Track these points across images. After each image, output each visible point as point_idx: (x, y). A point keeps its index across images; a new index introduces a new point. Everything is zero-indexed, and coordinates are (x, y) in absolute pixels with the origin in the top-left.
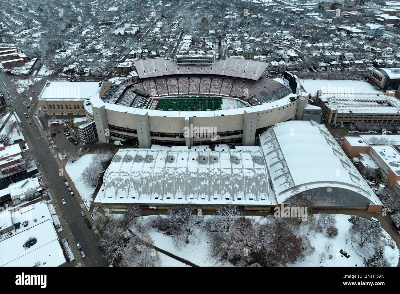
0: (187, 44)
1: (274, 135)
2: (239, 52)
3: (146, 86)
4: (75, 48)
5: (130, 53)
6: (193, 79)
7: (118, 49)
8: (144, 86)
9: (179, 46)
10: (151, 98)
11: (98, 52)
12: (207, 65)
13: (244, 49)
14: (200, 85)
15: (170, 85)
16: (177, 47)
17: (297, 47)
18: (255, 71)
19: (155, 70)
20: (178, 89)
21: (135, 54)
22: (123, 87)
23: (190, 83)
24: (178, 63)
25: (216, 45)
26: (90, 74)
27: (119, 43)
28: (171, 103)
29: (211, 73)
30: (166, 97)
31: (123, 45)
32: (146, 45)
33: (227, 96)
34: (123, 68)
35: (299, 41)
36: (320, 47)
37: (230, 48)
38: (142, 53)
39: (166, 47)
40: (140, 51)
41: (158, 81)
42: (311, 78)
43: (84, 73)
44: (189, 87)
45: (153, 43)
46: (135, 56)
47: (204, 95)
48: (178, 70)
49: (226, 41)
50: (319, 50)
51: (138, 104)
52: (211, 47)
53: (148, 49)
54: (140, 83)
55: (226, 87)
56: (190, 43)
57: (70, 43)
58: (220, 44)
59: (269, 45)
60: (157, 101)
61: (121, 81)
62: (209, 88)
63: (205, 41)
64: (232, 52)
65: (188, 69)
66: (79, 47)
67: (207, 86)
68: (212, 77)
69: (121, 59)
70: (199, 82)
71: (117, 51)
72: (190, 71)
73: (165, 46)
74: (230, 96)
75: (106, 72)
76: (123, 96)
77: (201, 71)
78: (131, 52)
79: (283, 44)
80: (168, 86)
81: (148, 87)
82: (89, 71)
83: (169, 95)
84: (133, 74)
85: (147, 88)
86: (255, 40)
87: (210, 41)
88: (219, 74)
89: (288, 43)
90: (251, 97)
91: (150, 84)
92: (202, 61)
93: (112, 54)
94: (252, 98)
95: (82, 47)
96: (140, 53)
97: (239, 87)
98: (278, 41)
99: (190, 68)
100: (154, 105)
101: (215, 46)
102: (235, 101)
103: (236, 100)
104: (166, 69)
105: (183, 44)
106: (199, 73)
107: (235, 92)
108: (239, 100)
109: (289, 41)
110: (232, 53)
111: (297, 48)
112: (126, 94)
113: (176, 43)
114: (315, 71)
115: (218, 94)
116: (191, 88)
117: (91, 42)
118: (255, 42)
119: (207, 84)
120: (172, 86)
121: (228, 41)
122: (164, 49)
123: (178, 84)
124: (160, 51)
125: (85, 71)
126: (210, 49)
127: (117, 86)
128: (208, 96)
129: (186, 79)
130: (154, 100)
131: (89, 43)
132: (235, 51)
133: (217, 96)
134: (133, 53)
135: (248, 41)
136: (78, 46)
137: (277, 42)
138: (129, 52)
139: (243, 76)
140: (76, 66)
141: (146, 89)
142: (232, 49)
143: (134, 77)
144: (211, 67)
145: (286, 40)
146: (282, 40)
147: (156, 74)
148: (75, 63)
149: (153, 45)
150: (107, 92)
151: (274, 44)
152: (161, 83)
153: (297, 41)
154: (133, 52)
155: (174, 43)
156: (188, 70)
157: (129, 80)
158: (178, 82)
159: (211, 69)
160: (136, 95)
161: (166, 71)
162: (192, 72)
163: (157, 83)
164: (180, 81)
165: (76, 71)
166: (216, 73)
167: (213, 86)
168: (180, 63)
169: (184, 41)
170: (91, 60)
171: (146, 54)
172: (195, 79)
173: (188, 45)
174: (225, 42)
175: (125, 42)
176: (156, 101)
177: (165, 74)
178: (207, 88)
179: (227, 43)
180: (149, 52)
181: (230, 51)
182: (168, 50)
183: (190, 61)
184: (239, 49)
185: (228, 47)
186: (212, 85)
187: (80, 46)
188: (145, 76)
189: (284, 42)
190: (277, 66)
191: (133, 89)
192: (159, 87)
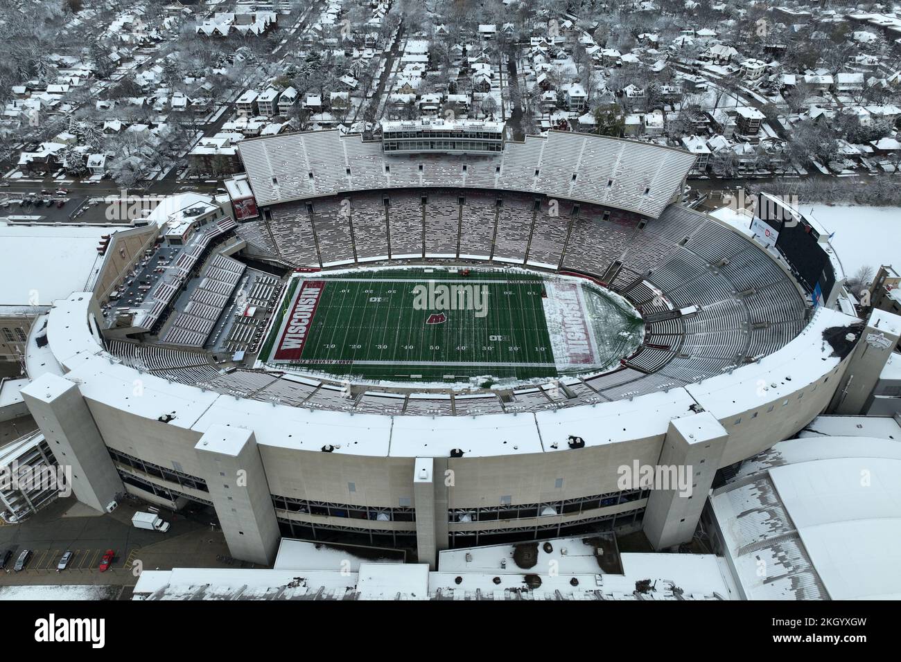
0: (416, 69)
1: (779, 510)
2: (575, 99)
3: (279, 230)
4: (76, 80)
5: (239, 101)
6: (436, 204)
7: (208, 86)
8: (274, 232)
9: (392, 75)
10: (295, 275)
11: (145, 93)
12: (484, 158)
13: (590, 87)
14: (460, 225)
15: (361, 224)
16: (384, 76)
17: (750, 83)
18: (647, 181)
19: (311, 175)
20: (388, 240)
21: (255, 102)
22: (198, 242)
23: (428, 219)
24: (387, 149)
25: (501, 72)
26: (107, 177)
27: (211, 61)
28: (363, 299)
29: (497, 186)
30: (346, 271)
31: (223, 71)
32: (291, 74)
33: (552, 271)
34: (210, 156)
35: (755, 65)
36: (823, 85)
37: (545, 86)
38: (277, 99)
39: (351, 79)
40: (270, 95)
41: (319, 211)
42: (821, 200)
43: (88, 173)
44: (424, 232)
45: (313, 66)
46: (254, 109)
47: (474, 262)
48: (387, 175)
49: (531, 60)
50: (821, 94)
51: (249, 306)
52: (489, 81)
53: (295, 87)
54: (260, 218)
55: (548, 235)
56: (423, 66)
57: (68, 60)
58: (512, 68)
59: (667, 76)
60: (315, 291)
61: (191, 220)
62: (491, 237)
63: (470, 59)
64: (555, 99)
65: (421, 168)
66: (90, 75)
67: (483, 229)
68: (499, 197)
69: (214, 119)
70: (456, 215)
71: (203, 93)
72: (426, 177)
73: (350, 75)
74: (563, 270)
75: (158, 168)
76: (197, 277)
77: (461, 178)
78: (243, 97)
79: (707, 73)
80: (356, 230)
81: (287, 235)
82: (102, 166)
83: (357, 264)
84: (236, 188)
85: (284, 236)
86: (618, 58)
87: (482, 61)
88: (523, 189)
89: (723, 71)
90: (636, 277)
91: (294, 224)
92: (466, 143)
93: (185, 103)
94: (639, 281)
95: (100, 77)
96: (270, 99)
97: (592, 236)
98: (690, 62)
99: (428, 165)
100: (305, 308)
101: (497, 76)
102: (580, 290)
103: (583, 286)
104: (348, 171)
105: (402, 67)
106: (456, 183)
107: (580, 253)
108: (597, 286)
109: (722, 62)
110: (554, 103)
111: (750, 87)
112: (206, 269)
113: (382, 64)
114: (824, 171)
115: (522, 262)
116: (432, 236)
117: (129, 60)
118: (619, 66)
119: (483, 221)
120: (367, 228)
121: (536, 59)
122: (343, 87)
123: (387, 221)
124: (334, 95)
125: (89, 165)
126: (486, 87)
127: (177, 241)
128: (487, 269)
129: (415, 204)
130: (305, 283)
131: (124, 60)
132: (561, 95)
133: (519, 269)
134: (249, 101)
135: (597, 62)
136: (86, 73)
137: (685, 65)
138: (238, 97)
139: (606, 199)
140: (63, 146)
141: (279, 242)
142: (553, 89)
143: (239, 201)
144: (495, 163)
145: (714, 59)
146: (700, 59)
147: (312, 190)
148: (64, 136)
149: (311, 72)
150: (136, 267)
151: (678, 72)
152: (330, 219)
153: (750, 66)
154: (250, 96)
155: (376, 66)
156: (421, 174)
157: (219, 214)
158: (387, 214)
159: (498, 169)
160: (242, 266)
161: (349, 177)
162: (435, 178)
163: (320, 219)
164: (394, 209)
165: (61, 165)
166: (515, 187)
167: (503, 229)
168: (394, 148)
169: (406, 58)
170: (116, 125)
171: (288, 103)
172: (444, 203)
173: (419, 73)
174: (526, 62)
175: (231, 62)
176: (311, 291)
177: (342, 189)
178: (483, 239)
179: (535, 68)
180: (300, 96)
181: (547, 94)
182: (357, 88)
183: (426, 143)
184: (575, 90)
185: (540, 79)
186: (499, 226)
187: (93, 72)
188: (277, 195)
189: (708, 65)
190: (705, 155)
191: (234, 245)
192: (324, 232)
